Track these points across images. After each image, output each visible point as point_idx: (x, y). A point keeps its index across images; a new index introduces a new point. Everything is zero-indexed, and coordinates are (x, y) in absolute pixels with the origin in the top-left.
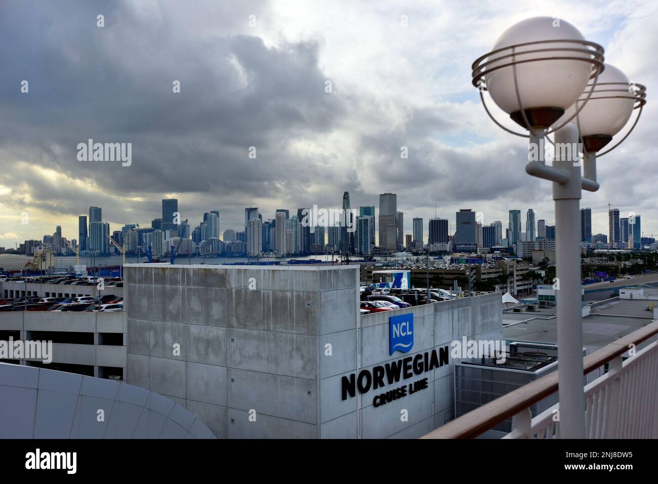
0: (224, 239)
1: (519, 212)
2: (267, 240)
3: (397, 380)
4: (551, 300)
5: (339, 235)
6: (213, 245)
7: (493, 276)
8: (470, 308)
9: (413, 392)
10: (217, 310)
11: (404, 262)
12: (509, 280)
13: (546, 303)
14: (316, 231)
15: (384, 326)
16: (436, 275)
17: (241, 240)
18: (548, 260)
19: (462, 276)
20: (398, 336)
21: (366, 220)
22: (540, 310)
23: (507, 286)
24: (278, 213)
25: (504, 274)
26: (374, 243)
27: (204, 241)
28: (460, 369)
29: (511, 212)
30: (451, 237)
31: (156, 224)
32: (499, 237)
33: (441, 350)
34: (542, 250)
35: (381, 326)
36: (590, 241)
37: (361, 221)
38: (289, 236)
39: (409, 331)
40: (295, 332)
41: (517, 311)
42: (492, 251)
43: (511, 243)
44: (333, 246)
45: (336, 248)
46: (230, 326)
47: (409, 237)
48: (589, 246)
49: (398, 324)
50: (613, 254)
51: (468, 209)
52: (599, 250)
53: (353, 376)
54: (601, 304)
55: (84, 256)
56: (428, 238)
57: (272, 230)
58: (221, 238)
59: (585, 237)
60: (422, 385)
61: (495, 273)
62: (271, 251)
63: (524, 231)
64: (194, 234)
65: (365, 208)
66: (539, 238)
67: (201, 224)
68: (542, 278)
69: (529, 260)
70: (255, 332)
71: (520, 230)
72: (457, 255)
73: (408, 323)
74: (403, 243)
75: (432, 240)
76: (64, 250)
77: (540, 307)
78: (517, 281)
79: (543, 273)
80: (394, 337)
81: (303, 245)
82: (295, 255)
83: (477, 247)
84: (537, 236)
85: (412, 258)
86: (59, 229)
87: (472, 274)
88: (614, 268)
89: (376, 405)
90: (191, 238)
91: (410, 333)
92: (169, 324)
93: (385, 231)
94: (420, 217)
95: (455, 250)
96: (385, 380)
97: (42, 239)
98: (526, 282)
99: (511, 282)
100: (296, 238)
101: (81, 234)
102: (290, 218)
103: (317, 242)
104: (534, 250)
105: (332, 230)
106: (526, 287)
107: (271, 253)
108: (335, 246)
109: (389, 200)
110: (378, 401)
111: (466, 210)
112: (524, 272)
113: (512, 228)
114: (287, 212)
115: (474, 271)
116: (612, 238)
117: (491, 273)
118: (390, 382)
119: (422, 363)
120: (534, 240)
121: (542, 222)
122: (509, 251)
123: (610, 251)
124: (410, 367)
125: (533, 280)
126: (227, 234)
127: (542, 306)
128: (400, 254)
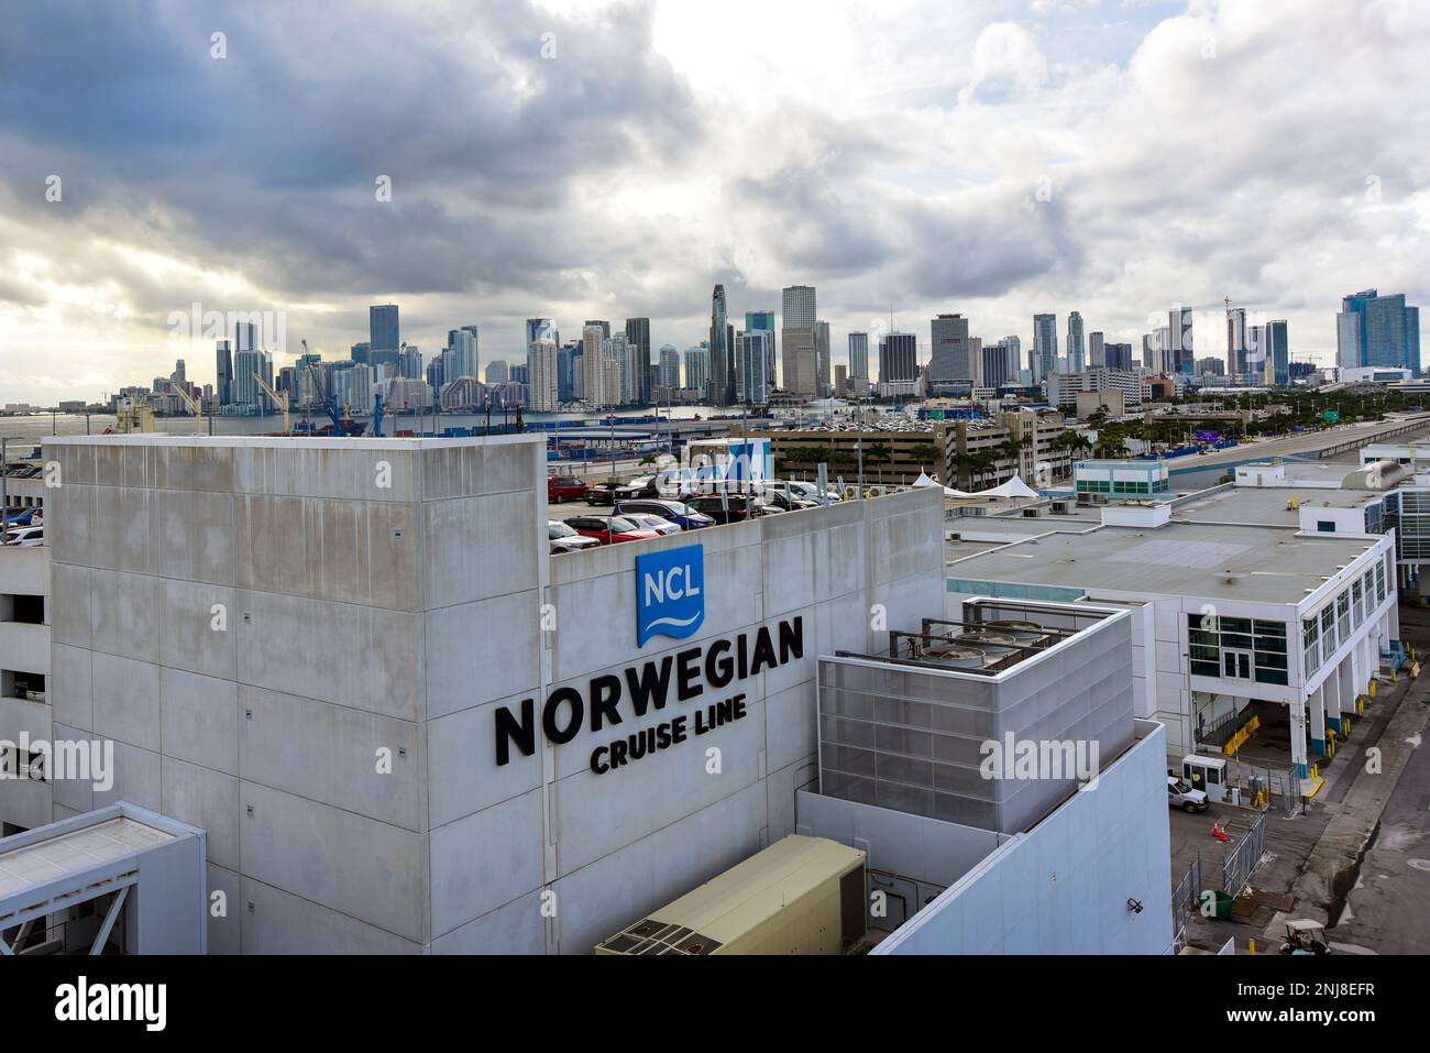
0: (487, 381)
1: (1053, 317)
2: (568, 380)
3: (660, 704)
4: (1102, 490)
5: (706, 369)
6: (464, 392)
7: (990, 443)
8: (861, 525)
9: (706, 730)
10: (216, 545)
11: (828, 418)
12: (1022, 452)
13: (1092, 497)
14: (663, 362)
15: (620, 579)
16: (877, 444)
17: (519, 380)
18: (1107, 410)
19: (929, 445)
20: (661, 600)
21: (757, 340)
22: (1079, 510)
23: (1019, 463)
24: (589, 327)
25: (1013, 440)
26: (773, 383)
27: (449, 384)
28: (831, 669)
29: (1037, 318)
30: (922, 368)
31: (359, 353)
32: (1016, 366)
33: (784, 626)
34: (1096, 391)
35: (611, 578)
36: (1190, 371)
37: (747, 340)
38: (608, 372)
39: (692, 587)
40: (369, 600)
41: (1029, 514)
42: (1000, 394)
43: (1038, 379)
44: (696, 389)
45: (701, 393)
46: (241, 584)
47: (840, 369)
48: (1189, 382)
49: (661, 573)
50: (1235, 396)
51: (953, 313)
52: (1209, 389)
53: (527, 706)
54: (1197, 498)
55: (226, 416)
56: (878, 370)
57: (577, 360)
58: (482, 379)
59: (1182, 363)
60: (730, 711)
61: (995, 437)
62: (577, 400)
63: (1062, 353)
64: (431, 372)
65: (756, 315)
66: (1093, 366)
67: (444, 350)
68: (1090, 446)
69: (1069, 410)
70: (291, 600)
71: (1056, 352)
72: (932, 403)
73: (688, 567)
74: (829, 382)
75: (885, 375)
76: (190, 404)
77: (1079, 506)
78: (1040, 451)
79: (1093, 436)
80: (648, 603)
81: (637, 388)
82: (622, 408)
83: (972, 386)
84: (1088, 363)
85: (844, 410)
86: (181, 365)
87: (948, 440)
88: (1234, 423)
89: (597, 769)
90: (425, 378)
91: (696, 591)
92: (127, 577)
93: (795, 358)
94: (862, 332)
95: (930, 393)
96: (625, 706)
97: (150, 385)
98: (1058, 455)
99: (1027, 455)
100: (623, 374)
101: (220, 375)
102: (612, 338)
103: (665, 384)
104: (1080, 391)
105: (693, 360)
106: (1058, 464)
107: (576, 404)
108: (700, 388)
109: (800, 299)
110: (604, 758)
111: (950, 316)
112: (1054, 435)
113: (1041, 349)
114: (606, 326)
115: (953, 434)
116: (1233, 366)
117: (987, 437)
118: (640, 710)
119: (731, 659)
120: (1083, 370)
121: (1097, 337)
122: (1033, 394)
123: (1230, 389)
124: (696, 672)
125: (1073, 449)
126: (494, 369)
127: (1082, 502)
128: (822, 402)
